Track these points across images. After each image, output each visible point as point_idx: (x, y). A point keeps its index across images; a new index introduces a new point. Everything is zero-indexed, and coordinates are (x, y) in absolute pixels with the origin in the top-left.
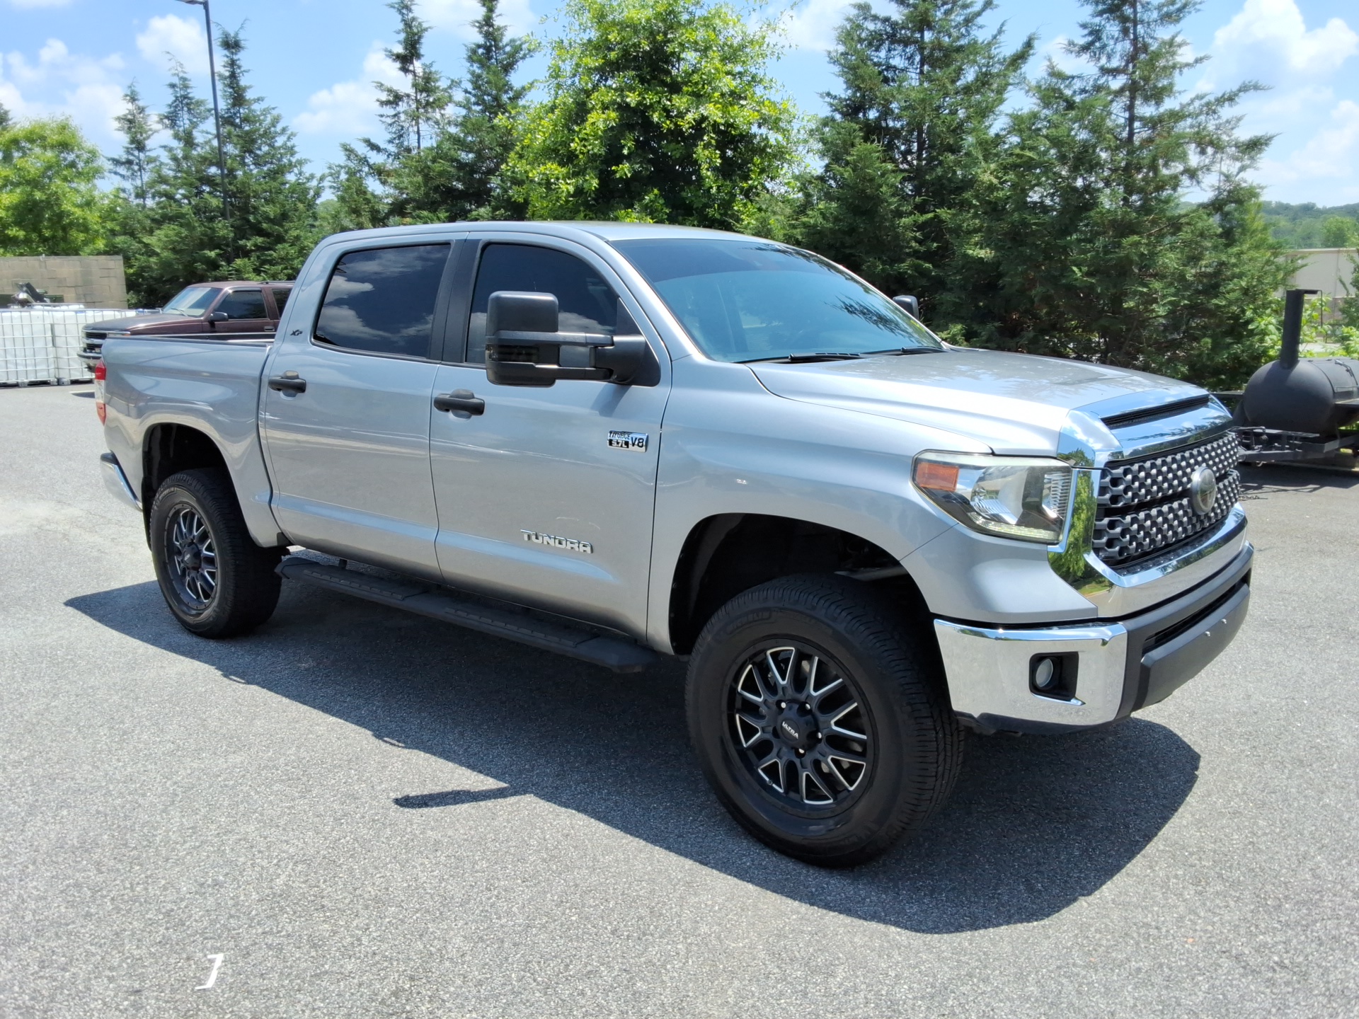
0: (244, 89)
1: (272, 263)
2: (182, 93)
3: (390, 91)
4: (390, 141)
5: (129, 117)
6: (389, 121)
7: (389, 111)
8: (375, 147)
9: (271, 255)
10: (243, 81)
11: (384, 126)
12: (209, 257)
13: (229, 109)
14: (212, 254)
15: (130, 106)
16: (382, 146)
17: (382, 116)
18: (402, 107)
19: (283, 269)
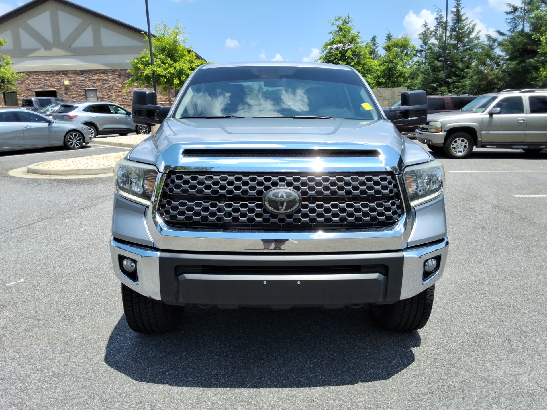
0: (461, 16)
1: (458, 88)
2: (440, 21)
3: (513, 7)
4: (509, 31)
5: (424, 33)
6: (509, 21)
7: (511, 16)
8: (501, 34)
9: (458, 85)
10: (462, 12)
11: (507, 24)
12: (434, 86)
13: (454, 25)
14: (435, 85)
15: (424, 29)
16: (505, 33)
17: (506, 19)
18: (518, 13)
19: (462, 90)
